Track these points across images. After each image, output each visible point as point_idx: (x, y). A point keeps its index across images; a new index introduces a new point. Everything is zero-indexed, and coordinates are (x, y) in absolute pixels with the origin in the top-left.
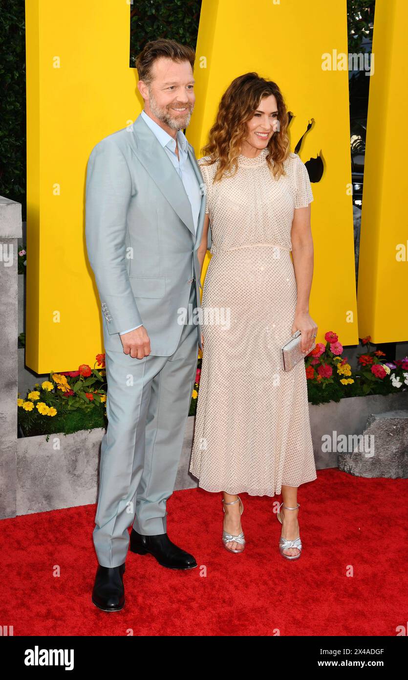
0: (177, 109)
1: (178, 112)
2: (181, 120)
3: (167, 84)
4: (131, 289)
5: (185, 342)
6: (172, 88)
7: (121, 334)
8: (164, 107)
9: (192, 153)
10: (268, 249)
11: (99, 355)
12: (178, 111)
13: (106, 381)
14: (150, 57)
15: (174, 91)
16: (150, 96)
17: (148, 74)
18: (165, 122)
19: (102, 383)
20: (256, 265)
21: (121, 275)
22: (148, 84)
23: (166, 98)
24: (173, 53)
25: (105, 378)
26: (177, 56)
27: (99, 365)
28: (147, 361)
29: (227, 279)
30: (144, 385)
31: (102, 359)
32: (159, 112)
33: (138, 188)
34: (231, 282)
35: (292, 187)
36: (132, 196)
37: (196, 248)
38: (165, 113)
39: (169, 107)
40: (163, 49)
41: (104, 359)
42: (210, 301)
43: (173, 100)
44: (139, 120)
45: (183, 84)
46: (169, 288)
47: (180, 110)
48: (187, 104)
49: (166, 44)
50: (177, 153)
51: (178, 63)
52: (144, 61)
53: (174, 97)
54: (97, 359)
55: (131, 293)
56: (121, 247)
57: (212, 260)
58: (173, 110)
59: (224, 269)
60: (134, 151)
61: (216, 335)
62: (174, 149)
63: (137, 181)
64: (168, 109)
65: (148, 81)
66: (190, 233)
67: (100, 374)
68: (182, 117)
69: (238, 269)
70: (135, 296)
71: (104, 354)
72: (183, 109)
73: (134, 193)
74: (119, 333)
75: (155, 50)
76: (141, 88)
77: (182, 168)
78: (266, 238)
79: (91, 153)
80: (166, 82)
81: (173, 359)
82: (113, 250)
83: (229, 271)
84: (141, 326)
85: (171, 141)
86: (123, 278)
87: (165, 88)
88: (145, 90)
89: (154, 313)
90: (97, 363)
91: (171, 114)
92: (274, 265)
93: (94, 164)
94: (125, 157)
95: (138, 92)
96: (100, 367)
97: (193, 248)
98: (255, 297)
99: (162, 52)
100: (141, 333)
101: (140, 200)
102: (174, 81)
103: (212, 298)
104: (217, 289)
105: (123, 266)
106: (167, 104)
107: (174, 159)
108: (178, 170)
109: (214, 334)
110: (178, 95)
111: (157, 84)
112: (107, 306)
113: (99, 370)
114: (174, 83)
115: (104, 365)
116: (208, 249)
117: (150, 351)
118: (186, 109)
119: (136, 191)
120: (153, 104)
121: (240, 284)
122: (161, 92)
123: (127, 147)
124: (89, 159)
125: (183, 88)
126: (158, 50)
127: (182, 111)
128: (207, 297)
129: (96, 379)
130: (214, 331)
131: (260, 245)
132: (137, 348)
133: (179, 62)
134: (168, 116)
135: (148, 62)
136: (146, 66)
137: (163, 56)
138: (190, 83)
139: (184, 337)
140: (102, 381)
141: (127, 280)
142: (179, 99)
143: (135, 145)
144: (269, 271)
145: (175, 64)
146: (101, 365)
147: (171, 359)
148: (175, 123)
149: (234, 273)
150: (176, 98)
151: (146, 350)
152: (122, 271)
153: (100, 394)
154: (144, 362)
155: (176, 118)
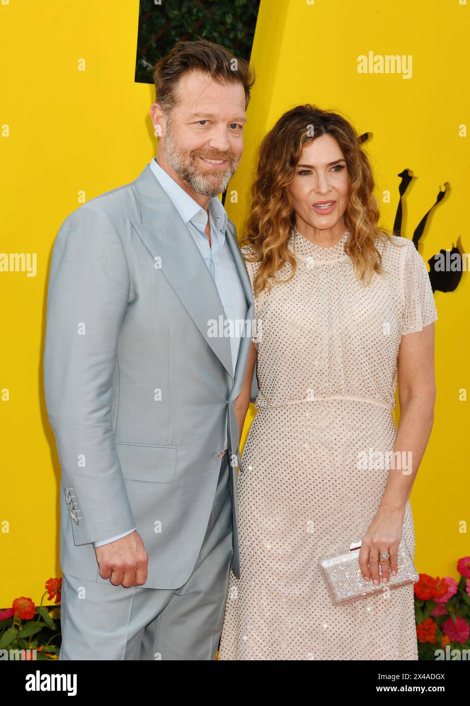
0: (209, 161)
1: (210, 166)
2: (212, 178)
3: (196, 115)
4: (120, 465)
5: (206, 563)
6: (202, 123)
7: (98, 545)
8: (186, 153)
9: (233, 235)
10: (354, 405)
11: (50, 581)
12: (210, 163)
13: (59, 630)
14: (178, 65)
15: (208, 129)
16: (167, 132)
17: (169, 94)
18: (186, 179)
19: (53, 632)
20: (332, 433)
21: (104, 441)
22: (167, 111)
23: (191, 138)
24: (215, 67)
25: (57, 622)
26: (220, 72)
27: (50, 599)
28: (137, 595)
29: (281, 454)
30: (129, 638)
31: (55, 588)
32: (177, 161)
33: (141, 291)
34: (287, 460)
35: (396, 298)
36: (130, 304)
37: (233, 397)
38: (187, 162)
39: (196, 154)
40: (200, 57)
41: (60, 588)
42: (249, 491)
43: (204, 145)
44: (147, 173)
45: (224, 120)
46: (182, 466)
47: (213, 162)
48: (225, 152)
49: (207, 50)
50: (208, 233)
51: (220, 84)
52: (166, 71)
53: (206, 139)
54: (47, 587)
55: (120, 471)
56: (105, 392)
57: (256, 418)
58: (201, 161)
59: (274, 436)
60: (136, 228)
61: (259, 553)
62: (203, 227)
63: (139, 279)
64: (194, 157)
65: (168, 106)
66: (224, 372)
67: (51, 615)
68: (214, 174)
69: (300, 437)
70: (125, 478)
71: (61, 579)
72: (219, 162)
73: (132, 297)
74: (93, 544)
75: (186, 56)
76: (155, 118)
77: (216, 260)
78: (349, 386)
79: (61, 228)
80: (194, 111)
81: (183, 592)
82: (93, 394)
83: (283, 440)
84: (133, 530)
85: (200, 213)
86: (107, 444)
87: (192, 121)
88: (161, 120)
89: (154, 509)
90: (48, 596)
91: (196, 167)
92: (364, 433)
93: (66, 247)
94: (119, 237)
95: (150, 123)
96: (52, 603)
97: (228, 397)
98: (330, 489)
99: (197, 62)
100: (134, 544)
101: (141, 310)
102: (210, 112)
103: (254, 485)
104: (263, 470)
105: (108, 424)
106: (193, 148)
107: (203, 243)
108: (208, 263)
109: (256, 550)
110: (212, 137)
111: (181, 113)
112: (75, 494)
113: (50, 608)
114: (210, 115)
115: (58, 600)
116: (253, 400)
117: (145, 577)
118: (224, 162)
119: (136, 295)
120: (170, 146)
121: (303, 465)
122: (185, 128)
123: (125, 222)
124: (57, 236)
125: (222, 127)
126: (192, 56)
127: (216, 164)
128: (244, 484)
129: (43, 625)
130: (254, 544)
131: (338, 397)
132: (124, 570)
133: (223, 82)
134: (191, 169)
135: (171, 74)
136: (168, 79)
137: (197, 67)
138: (237, 120)
139: (205, 552)
140: (53, 628)
141: (114, 448)
142: (213, 144)
143: (138, 219)
144: (354, 443)
145: (215, 85)
146: (54, 599)
147: (180, 592)
148: (201, 182)
149: (292, 444)
150: (209, 141)
151: (140, 574)
152: (105, 433)
153: (47, 653)
154: (132, 596)
155: (205, 174)
